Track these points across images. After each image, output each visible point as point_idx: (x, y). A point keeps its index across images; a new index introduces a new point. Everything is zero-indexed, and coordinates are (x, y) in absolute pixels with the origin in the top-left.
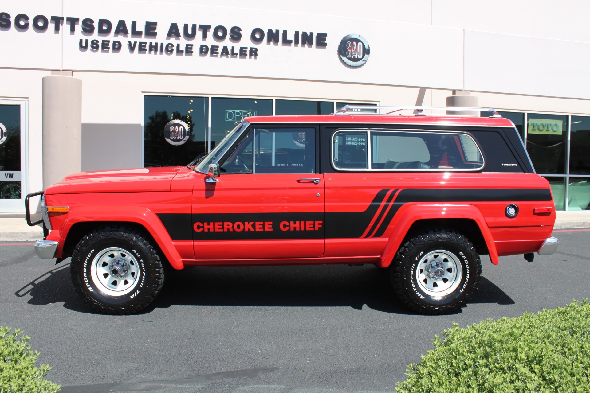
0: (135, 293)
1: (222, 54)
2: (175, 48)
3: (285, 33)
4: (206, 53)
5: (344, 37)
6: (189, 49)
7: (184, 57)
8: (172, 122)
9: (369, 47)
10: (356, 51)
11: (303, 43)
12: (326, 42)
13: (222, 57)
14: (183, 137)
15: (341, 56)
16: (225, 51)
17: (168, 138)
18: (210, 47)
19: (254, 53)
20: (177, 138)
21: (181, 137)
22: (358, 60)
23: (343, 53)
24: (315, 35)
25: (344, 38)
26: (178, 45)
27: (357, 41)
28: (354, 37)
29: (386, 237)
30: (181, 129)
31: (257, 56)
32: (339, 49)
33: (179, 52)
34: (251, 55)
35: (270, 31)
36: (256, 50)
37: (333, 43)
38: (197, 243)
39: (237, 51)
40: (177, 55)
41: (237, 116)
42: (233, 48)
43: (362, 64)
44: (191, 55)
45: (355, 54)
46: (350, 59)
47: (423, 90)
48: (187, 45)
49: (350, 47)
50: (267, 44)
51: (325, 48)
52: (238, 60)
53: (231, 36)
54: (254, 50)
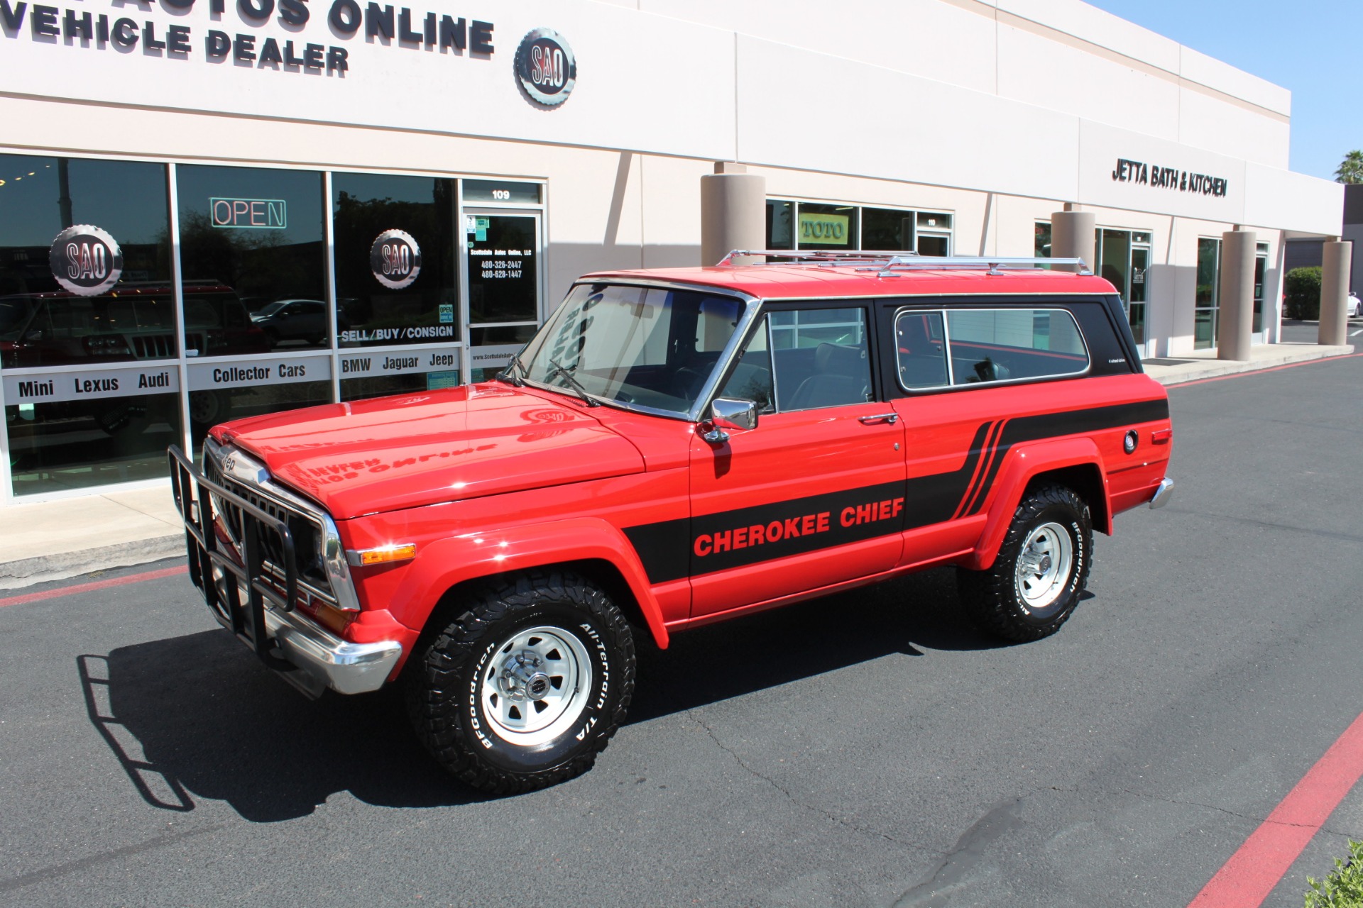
0: (587, 725)
1: (264, 59)
2: (138, 33)
3: (406, 14)
4: (223, 53)
5: (526, 34)
6: (178, 42)
7: (164, 60)
8: (69, 231)
9: (574, 62)
10: (550, 69)
11: (445, 44)
12: (490, 43)
13: (263, 68)
14: (104, 272)
15: (523, 80)
16: (271, 52)
17: (62, 277)
18: (233, 38)
19: (338, 61)
20: (87, 276)
21: (100, 273)
22: (552, 90)
23: (526, 71)
24: (469, 25)
25: (526, 37)
26: (150, 26)
27: (553, 45)
28: (546, 36)
29: (983, 513)
30: (99, 250)
31: (347, 69)
32: (516, 62)
33: (151, 44)
34: (332, 66)
35: (373, 7)
36: (345, 53)
37: (506, 44)
38: (698, 581)
39: (299, 53)
40: (145, 53)
41: (238, 213)
42: (290, 44)
43: (562, 100)
44: (185, 57)
45: (548, 77)
46: (540, 87)
47: (626, 155)
48: (174, 29)
49: (538, 60)
50: (367, 41)
51: (489, 59)
52: (301, 77)
53: (282, 12)
54: (340, 54)
